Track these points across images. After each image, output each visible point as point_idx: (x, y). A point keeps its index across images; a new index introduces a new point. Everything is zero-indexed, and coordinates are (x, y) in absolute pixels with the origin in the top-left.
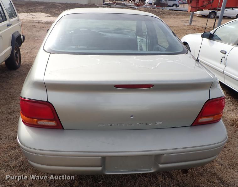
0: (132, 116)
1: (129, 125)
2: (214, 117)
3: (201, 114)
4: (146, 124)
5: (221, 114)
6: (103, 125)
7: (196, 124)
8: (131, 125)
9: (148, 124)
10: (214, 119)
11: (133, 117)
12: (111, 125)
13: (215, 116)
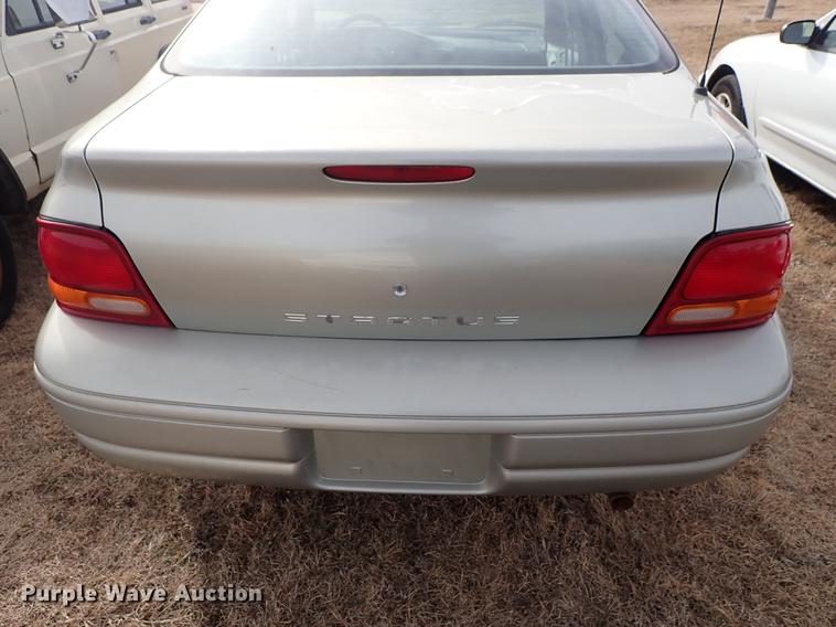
0: (400, 289)
1: (395, 321)
2: (737, 307)
3: (677, 290)
4: (460, 321)
5: (775, 294)
6: (301, 318)
7: (660, 328)
8: (401, 322)
9: (465, 321)
10: (737, 313)
11: (403, 293)
12: (329, 320)
13: (742, 303)
